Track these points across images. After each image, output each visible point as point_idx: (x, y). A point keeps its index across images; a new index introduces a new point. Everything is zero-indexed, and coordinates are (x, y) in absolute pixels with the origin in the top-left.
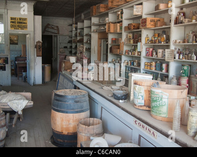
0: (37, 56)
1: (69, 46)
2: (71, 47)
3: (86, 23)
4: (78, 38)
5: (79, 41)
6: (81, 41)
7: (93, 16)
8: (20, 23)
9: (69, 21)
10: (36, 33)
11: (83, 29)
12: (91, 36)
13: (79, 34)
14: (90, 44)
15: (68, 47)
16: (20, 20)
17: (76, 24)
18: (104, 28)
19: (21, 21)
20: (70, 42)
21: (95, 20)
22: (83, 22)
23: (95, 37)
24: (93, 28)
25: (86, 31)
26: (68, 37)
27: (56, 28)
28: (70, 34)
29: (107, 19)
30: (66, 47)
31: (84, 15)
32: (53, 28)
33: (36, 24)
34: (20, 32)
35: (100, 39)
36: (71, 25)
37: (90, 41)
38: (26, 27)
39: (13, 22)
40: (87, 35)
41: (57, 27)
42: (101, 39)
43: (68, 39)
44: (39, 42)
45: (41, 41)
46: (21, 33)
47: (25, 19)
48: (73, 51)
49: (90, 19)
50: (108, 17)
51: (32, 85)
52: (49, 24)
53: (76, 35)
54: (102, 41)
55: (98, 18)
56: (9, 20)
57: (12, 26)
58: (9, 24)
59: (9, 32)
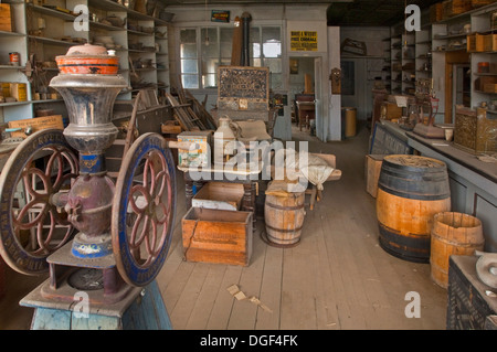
0: (333, 93)
1: (384, 75)
2: (389, 78)
3: (420, 35)
4: (404, 63)
5: (405, 68)
6: (410, 68)
7: (435, 22)
8: (305, 39)
9: (384, 32)
10: (330, 54)
11: (414, 46)
12: (431, 58)
13: (406, 55)
14: (430, 72)
15: (384, 78)
16: (306, 34)
17: (399, 37)
18: (461, 42)
19: (307, 37)
20: (387, 69)
21: (439, 29)
22: (414, 33)
23: (439, 61)
24: (436, 44)
25: (420, 50)
26: (382, 61)
27: (360, 46)
28: (386, 55)
29: (467, 26)
30: (378, 79)
32: (355, 46)
33: (331, 40)
34: (306, 53)
35: (449, 63)
36: (389, 40)
37: (430, 67)
38: (314, 46)
39: (295, 39)
40: (421, 57)
41: (363, 44)
42: (452, 64)
43: (382, 64)
44: (336, 70)
45: (339, 68)
46: (307, 56)
47: (314, 34)
49: (429, 28)
50: (470, 23)
52: (348, 40)
53: (399, 58)
54: (455, 67)
55: (446, 26)
56: (289, 36)
57: (293, 46)
58: (289, 42)
59: (290, 55)
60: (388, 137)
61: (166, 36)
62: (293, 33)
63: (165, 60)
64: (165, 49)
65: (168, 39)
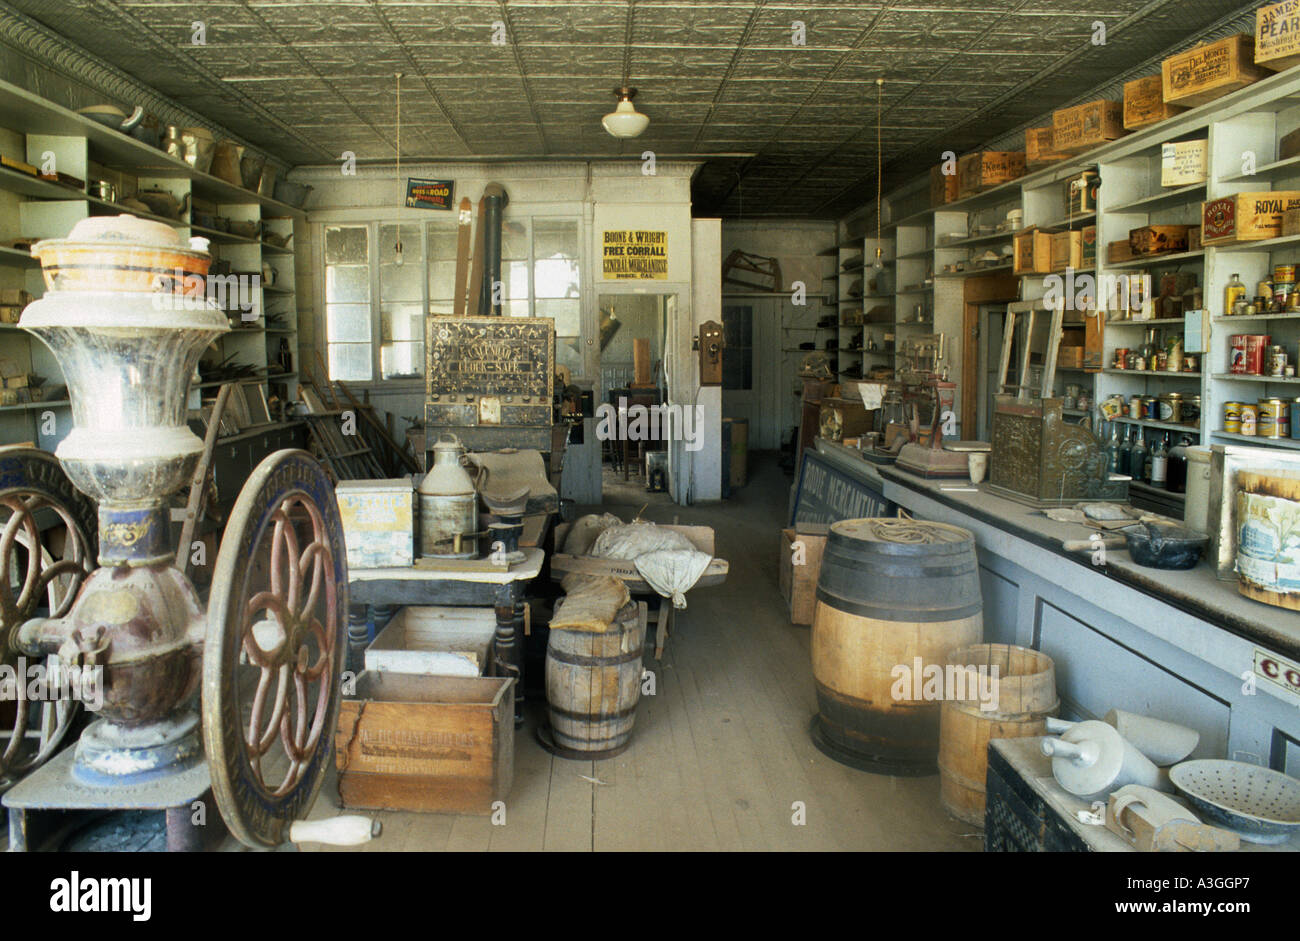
0: (703, 384)
1: (821, 338)
2: (832, 345)
3: (907, 237)
4: (868, 306)
5: (869, 319)
6: (884, 318)
7: (942, 205)
8: (639, 251)
9: (823, 234)
10: (698, 287)
11: (890, 265)
12: (931, 292)
13: (874, 286)
14: (928, 326)
15: (820, 344)
16: (639, 238)
17: (860, 244)
18: (999, 253)
19: (644, 244)
20: (829, 323)
21: (949, 223)
22: (890, 234)
23: (950, 298)
24: (943, 258)
25: (905, 273)
26: (818, 303)
27: (767, 268)
28: (827, 289)
29: (1013, 215)
30: (808, 347)
31: (892, 205)
32: (755, 269)
33: (700, 255)
34: (639, 286)
35: (972, 304)
36: (834, 252)
37: (928, 313)
38: (660, 268)
39: (613, 251)
40: (909, 290)
41: (774, 262)
42: (979, 305)
43: (820, 310)
44: (710, 326)
45: (719, 321)
46: (643, 291)
47: (660, 236)
48: (844, 363)
49: (928, 222)
50: (1020, 206)
51: (683, 502)
52: (738, 254)
53: (856, 295)
54: (984, 312)
55: (965, 214)
56: (600, 244)
57: (610, 267)
58: (599, 258)
59: (599, 290)
60: (835, 483)
61: (290, 244)
62: (609, 237)
63: (289, 306)
64: (289, 280)
65: (297, 253)
